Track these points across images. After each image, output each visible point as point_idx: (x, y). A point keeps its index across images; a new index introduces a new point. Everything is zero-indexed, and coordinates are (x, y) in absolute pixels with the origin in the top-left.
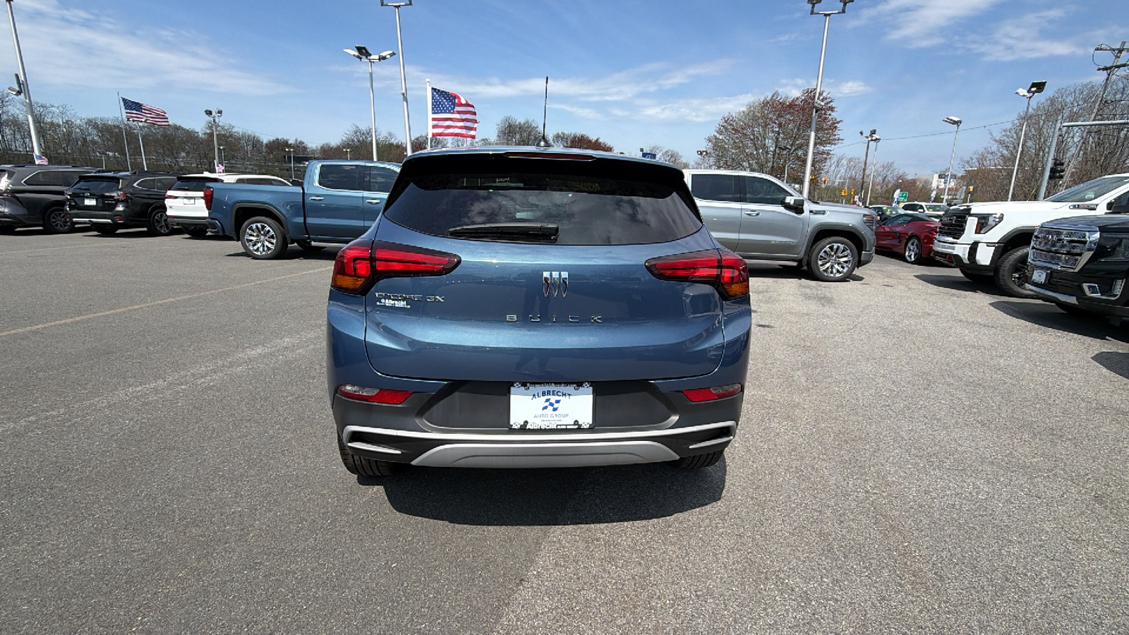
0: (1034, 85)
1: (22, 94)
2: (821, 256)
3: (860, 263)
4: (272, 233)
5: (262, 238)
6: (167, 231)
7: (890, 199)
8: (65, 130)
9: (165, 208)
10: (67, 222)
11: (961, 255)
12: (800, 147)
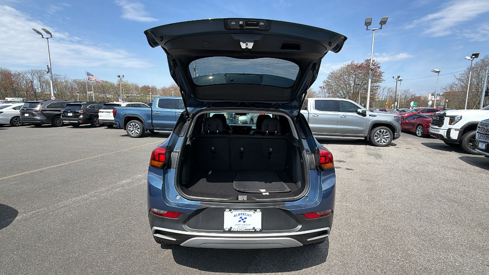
0: (473, 55)
1: (49, 73)
2: (376, 135)
3: (394, 138)
4: (139, 127)
5: (135, 128)
6: (98, 125)
7: (408, 106)
8: (65, 84)
9: (98, 116)
10: (61, 122)
11: (443, 135)
12: (365, 84)
